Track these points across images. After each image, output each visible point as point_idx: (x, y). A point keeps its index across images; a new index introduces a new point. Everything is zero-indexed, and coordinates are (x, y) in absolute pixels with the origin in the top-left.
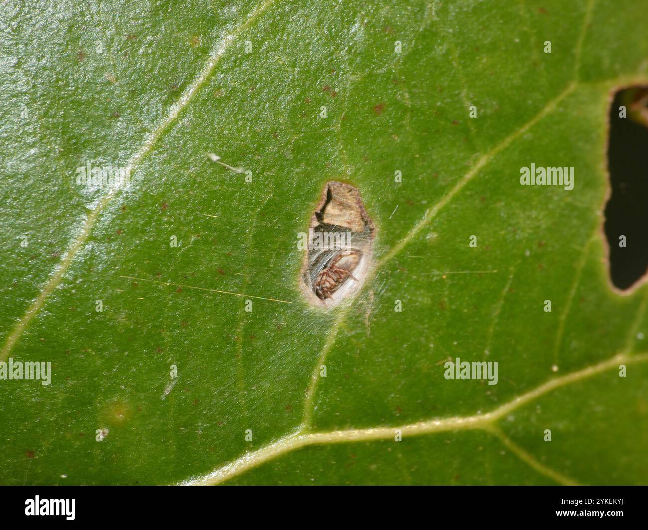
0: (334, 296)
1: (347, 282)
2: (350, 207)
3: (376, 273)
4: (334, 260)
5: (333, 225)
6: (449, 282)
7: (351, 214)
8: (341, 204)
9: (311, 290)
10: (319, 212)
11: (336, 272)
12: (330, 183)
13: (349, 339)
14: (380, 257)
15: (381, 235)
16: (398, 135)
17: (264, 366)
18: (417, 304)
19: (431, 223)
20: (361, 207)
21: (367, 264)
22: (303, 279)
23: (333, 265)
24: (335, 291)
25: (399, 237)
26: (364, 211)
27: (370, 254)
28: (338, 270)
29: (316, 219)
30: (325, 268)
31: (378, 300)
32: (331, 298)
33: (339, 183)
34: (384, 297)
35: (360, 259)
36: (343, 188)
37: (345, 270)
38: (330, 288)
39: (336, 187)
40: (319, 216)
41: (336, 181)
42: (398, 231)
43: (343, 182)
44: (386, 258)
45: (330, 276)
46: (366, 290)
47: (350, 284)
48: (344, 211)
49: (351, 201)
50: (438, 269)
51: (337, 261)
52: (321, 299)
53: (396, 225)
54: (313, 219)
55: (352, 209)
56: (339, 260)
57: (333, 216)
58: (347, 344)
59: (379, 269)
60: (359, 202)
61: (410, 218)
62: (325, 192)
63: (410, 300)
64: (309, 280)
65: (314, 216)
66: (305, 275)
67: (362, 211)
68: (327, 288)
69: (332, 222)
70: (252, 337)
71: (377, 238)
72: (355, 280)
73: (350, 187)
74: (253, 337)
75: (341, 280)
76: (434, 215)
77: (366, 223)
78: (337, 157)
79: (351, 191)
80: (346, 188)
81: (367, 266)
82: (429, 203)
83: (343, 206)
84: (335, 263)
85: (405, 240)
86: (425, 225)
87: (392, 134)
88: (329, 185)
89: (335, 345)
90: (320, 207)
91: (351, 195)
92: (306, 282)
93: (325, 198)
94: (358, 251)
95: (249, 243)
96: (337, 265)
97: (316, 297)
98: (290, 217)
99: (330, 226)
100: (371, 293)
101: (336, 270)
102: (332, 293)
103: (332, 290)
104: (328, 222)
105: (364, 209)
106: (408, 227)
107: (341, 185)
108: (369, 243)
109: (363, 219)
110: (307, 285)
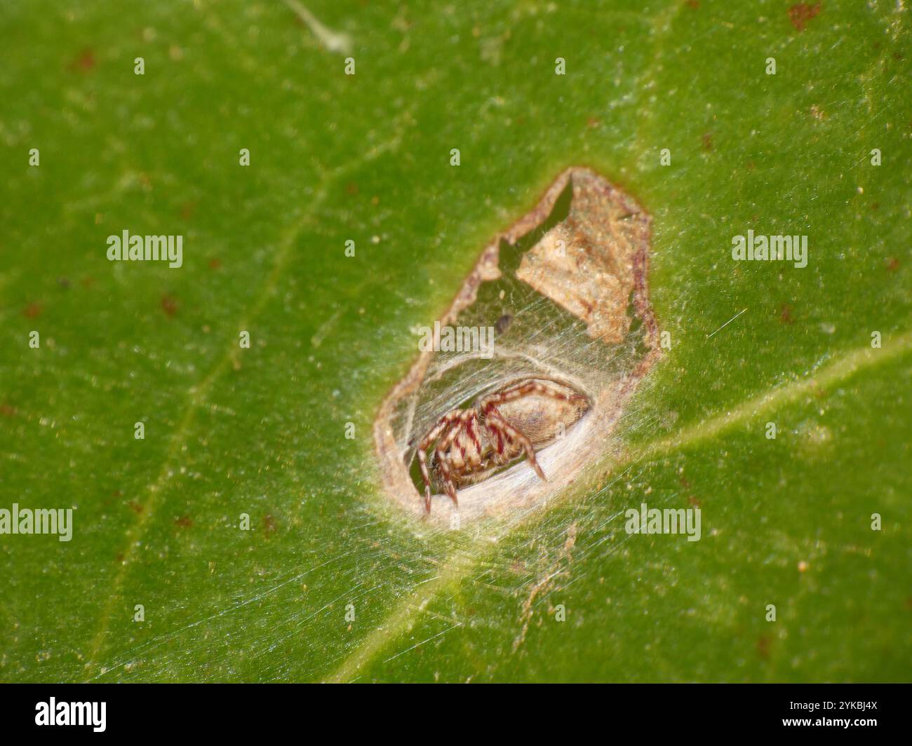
0: (464, 495)
1: (514, 468)
2: (608, 262)
3: (608, 477)
4: (496, 393)
5: (538, 294)
6: (811, 586)
7: (604, 282)
8: (585, 242)
9: (401, 455)
10: (512, 241)
11: (494, 428)
12: (578, 174)
13: (454, 636)
14: (636, 438)
15: (666, 373)
16: (830, 110)
17: (181, 615)
18: (692, 612)
19: (825, 394)
20: (638, 274)
21: (591, 442)
22: (392, 416)
23: (491, 406)
24: (471, 483)
25: (717, 401)
26: (642, 287)
27: (612, 417)
28: (500, 424)
29: (496, 259)
30: (464, 407)
31: (584, 556)
32: (453, 497)
33: (601, 179)
34: (603, 556)
35: (578, 419)
36: (609, 201)
37: (519, 432)
38: (461, 468)
39: (589, 189)
40: (511, 256)
41: (597, 173)
42: (717, 385)
43: (615, 182)
44: (654, 447)
45: (471, 435)
46: (559, 515)
47: (520, 478)
48: (586, 266)
49: (620, 246)
50: (795, 534)
51: (504, 400)
52: (422, 492)
53: (720, 363)
54: (488, 257)
55: (612, 271)
56: (514, 399)
57: (550, 268)
58: (443, 649)
59: (622, 470)
60: (639, 258)
61: (768, 357)
62: (556, 191)
63: (674, 592)
64: (408, 427)
65: (493, 250)
66: (401, 406)
67: (636, 288)
68: (452, 465)
69: (538, 284)
70: (181, 522)
71: (651, 379)
72: (541, 473)
73: (632, 205)
74: (185, 522)
75: (498, 459)
76: (843, 376)
77: (636, 324)
78: (627, 107)
79: (629, 215)
80: (615, 203)
81: (587, 448)
82: (839, 334)
83: (589, 250)
84: (498, 403)
85: (731, 418)
86: (804, 395)
87: (810, 100)
88: (571, 175)
89: (407, 636)
90: (522, 229)
91: (623, 229)
92: (397, 425)
93: (547, 210)
94: (579, 396)
95: (282, 252)
96: (503, 409)
97: (409, 481)
98: (426, 226)
99: (528, 293)
100: (573, 529)
101: (495, 421)
102: (459, 485)
103: (462, 477)
104: (528, 280)
105: (645, 283)
106: (754, 382)
107: (608, 189)
108: (621, 386)
109: (631, 309)
110: (395, 434)
